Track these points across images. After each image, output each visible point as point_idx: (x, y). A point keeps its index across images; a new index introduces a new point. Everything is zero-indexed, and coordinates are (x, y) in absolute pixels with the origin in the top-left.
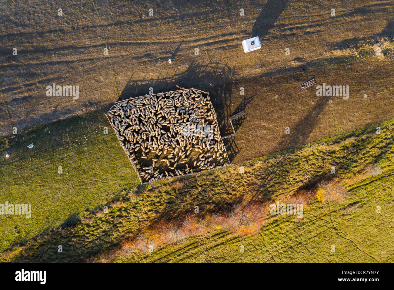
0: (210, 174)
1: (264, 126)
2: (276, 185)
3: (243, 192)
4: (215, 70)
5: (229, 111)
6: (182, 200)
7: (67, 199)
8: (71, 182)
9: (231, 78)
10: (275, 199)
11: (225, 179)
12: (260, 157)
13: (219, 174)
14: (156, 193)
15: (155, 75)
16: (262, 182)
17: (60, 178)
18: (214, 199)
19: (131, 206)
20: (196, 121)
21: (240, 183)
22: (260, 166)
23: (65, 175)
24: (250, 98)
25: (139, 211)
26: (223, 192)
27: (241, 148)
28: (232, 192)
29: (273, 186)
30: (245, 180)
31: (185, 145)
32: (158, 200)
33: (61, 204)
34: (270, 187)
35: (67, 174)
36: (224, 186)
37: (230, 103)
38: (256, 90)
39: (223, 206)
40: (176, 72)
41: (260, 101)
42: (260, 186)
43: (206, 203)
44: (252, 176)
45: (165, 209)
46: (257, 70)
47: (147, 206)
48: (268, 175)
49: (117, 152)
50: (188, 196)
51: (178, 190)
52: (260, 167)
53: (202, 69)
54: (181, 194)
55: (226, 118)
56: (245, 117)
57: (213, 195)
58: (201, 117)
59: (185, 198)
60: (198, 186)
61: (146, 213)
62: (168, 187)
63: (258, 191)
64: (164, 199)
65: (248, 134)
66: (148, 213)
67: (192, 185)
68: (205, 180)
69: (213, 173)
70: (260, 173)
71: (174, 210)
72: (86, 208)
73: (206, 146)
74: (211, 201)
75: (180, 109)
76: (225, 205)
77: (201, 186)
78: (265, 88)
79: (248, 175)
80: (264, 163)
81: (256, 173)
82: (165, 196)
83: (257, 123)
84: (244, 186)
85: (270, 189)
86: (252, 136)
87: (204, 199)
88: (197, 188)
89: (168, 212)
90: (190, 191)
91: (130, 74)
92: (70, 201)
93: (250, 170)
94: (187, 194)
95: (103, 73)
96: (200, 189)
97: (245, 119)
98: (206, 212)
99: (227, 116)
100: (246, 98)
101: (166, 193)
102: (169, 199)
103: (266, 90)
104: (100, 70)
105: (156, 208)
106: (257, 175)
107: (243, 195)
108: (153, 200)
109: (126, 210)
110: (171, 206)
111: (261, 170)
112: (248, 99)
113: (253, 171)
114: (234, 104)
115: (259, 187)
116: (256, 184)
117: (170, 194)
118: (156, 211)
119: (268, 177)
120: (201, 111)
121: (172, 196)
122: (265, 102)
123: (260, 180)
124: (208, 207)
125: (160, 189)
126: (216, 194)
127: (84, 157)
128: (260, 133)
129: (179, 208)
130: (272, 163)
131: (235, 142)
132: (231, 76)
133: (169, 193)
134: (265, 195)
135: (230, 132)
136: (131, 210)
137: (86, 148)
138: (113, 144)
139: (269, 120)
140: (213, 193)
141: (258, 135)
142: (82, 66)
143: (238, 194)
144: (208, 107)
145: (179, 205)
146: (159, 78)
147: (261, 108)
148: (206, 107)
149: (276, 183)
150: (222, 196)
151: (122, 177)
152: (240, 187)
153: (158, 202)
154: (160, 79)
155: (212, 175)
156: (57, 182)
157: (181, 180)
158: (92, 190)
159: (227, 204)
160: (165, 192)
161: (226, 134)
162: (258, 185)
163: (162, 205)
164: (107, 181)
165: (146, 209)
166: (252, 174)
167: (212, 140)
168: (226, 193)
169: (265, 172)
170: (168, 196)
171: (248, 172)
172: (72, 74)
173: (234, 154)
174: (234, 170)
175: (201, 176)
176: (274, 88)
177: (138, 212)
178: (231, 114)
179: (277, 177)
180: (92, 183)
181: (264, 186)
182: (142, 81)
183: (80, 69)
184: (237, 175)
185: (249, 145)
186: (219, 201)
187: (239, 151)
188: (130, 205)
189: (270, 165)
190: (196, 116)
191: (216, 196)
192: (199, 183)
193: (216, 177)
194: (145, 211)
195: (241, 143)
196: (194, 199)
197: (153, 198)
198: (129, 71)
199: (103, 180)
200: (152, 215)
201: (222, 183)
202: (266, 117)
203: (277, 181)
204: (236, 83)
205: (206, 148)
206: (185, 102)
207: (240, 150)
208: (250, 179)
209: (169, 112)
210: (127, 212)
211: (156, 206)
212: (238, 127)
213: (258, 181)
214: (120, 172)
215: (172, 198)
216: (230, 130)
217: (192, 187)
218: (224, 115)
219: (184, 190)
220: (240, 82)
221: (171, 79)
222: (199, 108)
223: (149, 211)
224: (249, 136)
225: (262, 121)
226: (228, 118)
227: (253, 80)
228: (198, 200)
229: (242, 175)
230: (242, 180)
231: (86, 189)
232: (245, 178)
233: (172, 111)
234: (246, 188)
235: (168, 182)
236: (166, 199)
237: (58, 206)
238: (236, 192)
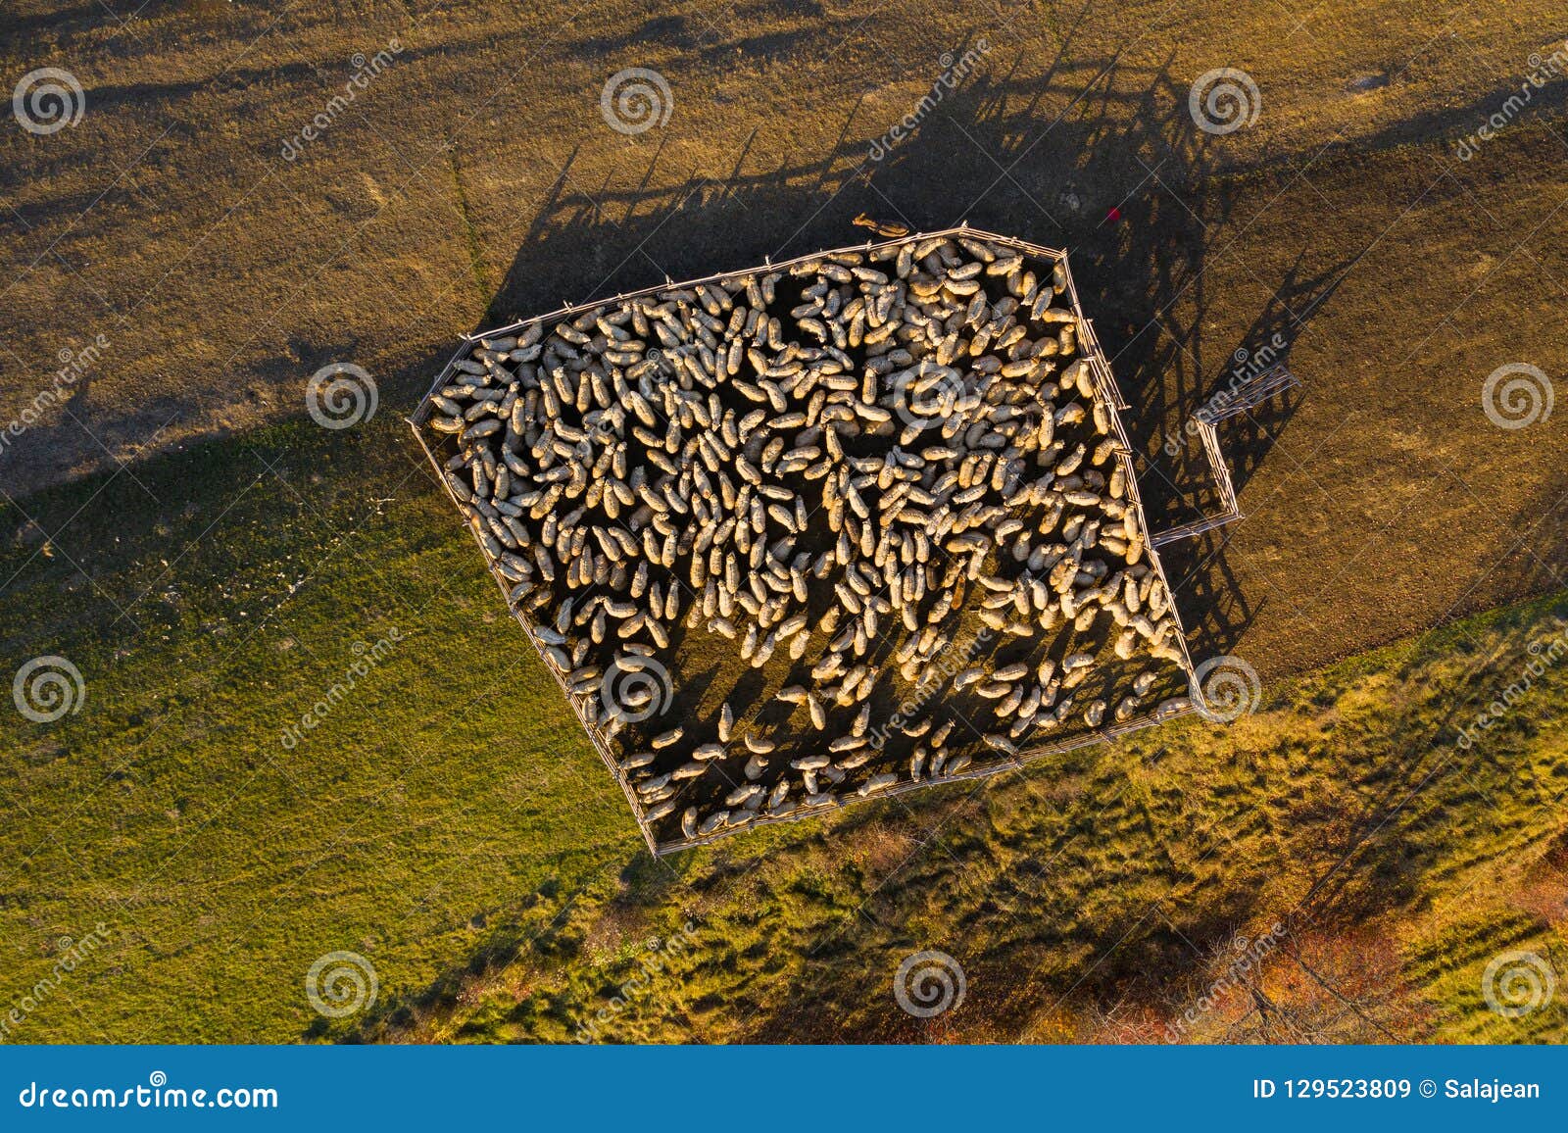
0: (1071, 769)
1: (1403, 453)
2: (1456, 813)
3: (1259, 860)
4: (1096, 108)
5: (1189, 367)
6: (896, 930)
7: (187, 971)
8: (202, 864)
9: (1199, 159)
10: (1438, 893)
11: (1155, 792)
12: (1373, 647)
13: (1127, 766)
14: (741, 897)
15: (713, 151)
16: (1372, 799)
17: (131, 842)
18: (1087, 912)
19: (591, 982)
20: (989, 441)
21: (1243, 809)
22: (1368, 706)
23: (161, 819)
24: (1319, 281)
25: (640, 1010)
26: (1145, 872)
27: (1264, 601)
28: (1195, 868)
29: (1438, 815)
30: (1276, 792)
31: (919, 596)
32: (754, 936)
33: (146, 1002)
34: (1415, 827)
35: (173, 815)
36: (1152, 835)
37: (1200, 319)
38: (1356, 229)
39: (1137, 948)
40: (845, 130)
41: (1380, 298)
42: (1364, 824)
43: (1038, 939)
44: (1317, 765)
45: (796, 989)
46: (1360, 99)
47: (688, 977)
48: (1415, 753)
49: (492, 657)
50: (933, 907)
51: (877, 875)
52: (1368, 712)
53: (1014, 105)
54: (890, 894)
55: (1175, 413)
56: (1293, 399)
57: (1084, 890)
58: (1015, 412)
59: (914, 919)
60: (994, 845)
61: (682, 1021)
62: (816, 858)
63: (1344, 850)
64: (791, 930)
65: (1305, 508)
66: (693, 1018)
67: (956, 841)
68: (1040, 807)
69: (1092, 762)
70: (1367, 743)
71: (849, 988)
72: (311, 1017)
73: (1053, 597)
74: (1071, 926)
75: (885, 364)
76: (1153, 946)
77: (1013, 843)
78: (1408, 214)
79: (1299, 759)
80: (1399, 682)
81: (1342, 749)
82: (797, 916)
83: (1361, 435)
84: (1268, 830)
85: (1416, 838)
86: (1331, 521)
87: (1026, 918)
88: (987, 854)
89: (812, 1001)
90: (949, 872)
91: (550, 151)
92: (202, 983)
93: (1310, 729)
94: (930, 895)
95: (383, 150)
96: (1006, 857)
97: (1288, 412)
98: (1035, 990)
99: (1180, 402)
100: (1299, 280)
101: (801, 897)
102: (818, 927)
103: (1414, 228)
104: (360, 133)
105: (741, 987)
106: (1346, 757)
107: (1258, 881)
108: (722, 944)
109: (556, 1011)
110: (828, 967)
111: (1373, 724)
112: (1308, 286)
113: (1327, 736)
114: (1224, 323)
115: (1354, 830)
116: (1339, 813)
117: (829, 901)
118: (741, 1002)
119: (1411, 769)
120: (1019, 373)
121: (837, 912)
122: (1416, 303)
123: (1365, 789)
124: (1051, 961)
125: (766, 874)
126: (1099, 884)
127: (279, 700)
128: (1380, 498)
129: (879, 979)
130: (1438, 683)
131: (1230, 564)
132: (1193, 143)
133: (818, 894)
134: (1386, 872)
135: (1197, 498)
136: (589, 1006)
137: (287, 644)
138: (464, 606)
139: (1441, 413)
140: (1080, 880)
141: (1369, 513)
142: (243, 111)
143: (1230, 874)
144: (1060, 348)
145: (880, 957)
146: (744, 172)
147: (1391, 344)
148: (1048, 349)
149: (1455, 802)
150: (1137, 892)
151: (530, 813)
152: (1242, 834)
153: (753, 952)
154: (746, 180)
155: (1081, 772)
156: (108, 869)
157: (892, 816)
158: (339, 905)
159: (1163, 934)
160: (797, 889)
161: (1175, 513)
162: (1349, 818)
163: (780, 967)
164: (433, 846)
165: (684, 993)
166: (1321, 755)
167: (1087, 556)
168: (1157, 873)
169: (1395, 736)
170: (816, 914)
171: (1298, 745)
172: (178, 165)
173: (1222, 640)
174: (1219, 735)
175: (1015, 781)
176: (1465, 212)
177: (633, 1017)
178: (1205, 387)
179: (1460, 767)
180: (342, 863)
181: (1382, 819)
182: (633, 197)
183: (232, 130)
184: (1232, 762)
185: (1315, 576)
186: (1116, 921)
187: (1249, 620)
188: (581, 979)
189: (1428, 693)
190: (987, 409)
191: (1102, 894)
192: (1000, 826)
193: (1107, 781)
194: (674, 1007)
195: (1266, 567)
196: (970, 918)
197: (721, 930)
198: (549, 132)
199: (407, 838)
200: (719, 1030)
201: (1138, 818)
202: (1416, 398)
203: (1463, 789)
204: (1227, 185)
205: (1053, 608)
206: (914, 319)
207: (1259, 609)
208: (1305, 782)
209: (817, 387)
210: (564, 1020)
211: (743, 973)
212: (1249, 466)
213: (1352, 796)
214: (518, 787)
215: (837, 920)
216: (1194, 488)
217: (962, 852)
218: (1160, 397)
219: (912, 873)
220: (1252, 182)
221: (815, 177)
222: (1004, 358)
223: (701, 1005)
224: (1313, 523)
225: (1393, 421)
226: (1182, 412)
227: (1335, 165)
228: (993, 927)
229: (1259, 762)
230: (1258, 791)
231: (299, 903)
232: (1274, 777)
233: (833, 384)
234: (1277, 838)
235: (814, 828)
236: (799, 931)
237: (126, 1016)
238: (1218, 866)
